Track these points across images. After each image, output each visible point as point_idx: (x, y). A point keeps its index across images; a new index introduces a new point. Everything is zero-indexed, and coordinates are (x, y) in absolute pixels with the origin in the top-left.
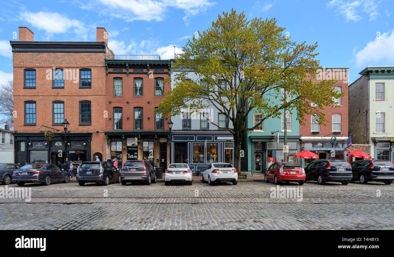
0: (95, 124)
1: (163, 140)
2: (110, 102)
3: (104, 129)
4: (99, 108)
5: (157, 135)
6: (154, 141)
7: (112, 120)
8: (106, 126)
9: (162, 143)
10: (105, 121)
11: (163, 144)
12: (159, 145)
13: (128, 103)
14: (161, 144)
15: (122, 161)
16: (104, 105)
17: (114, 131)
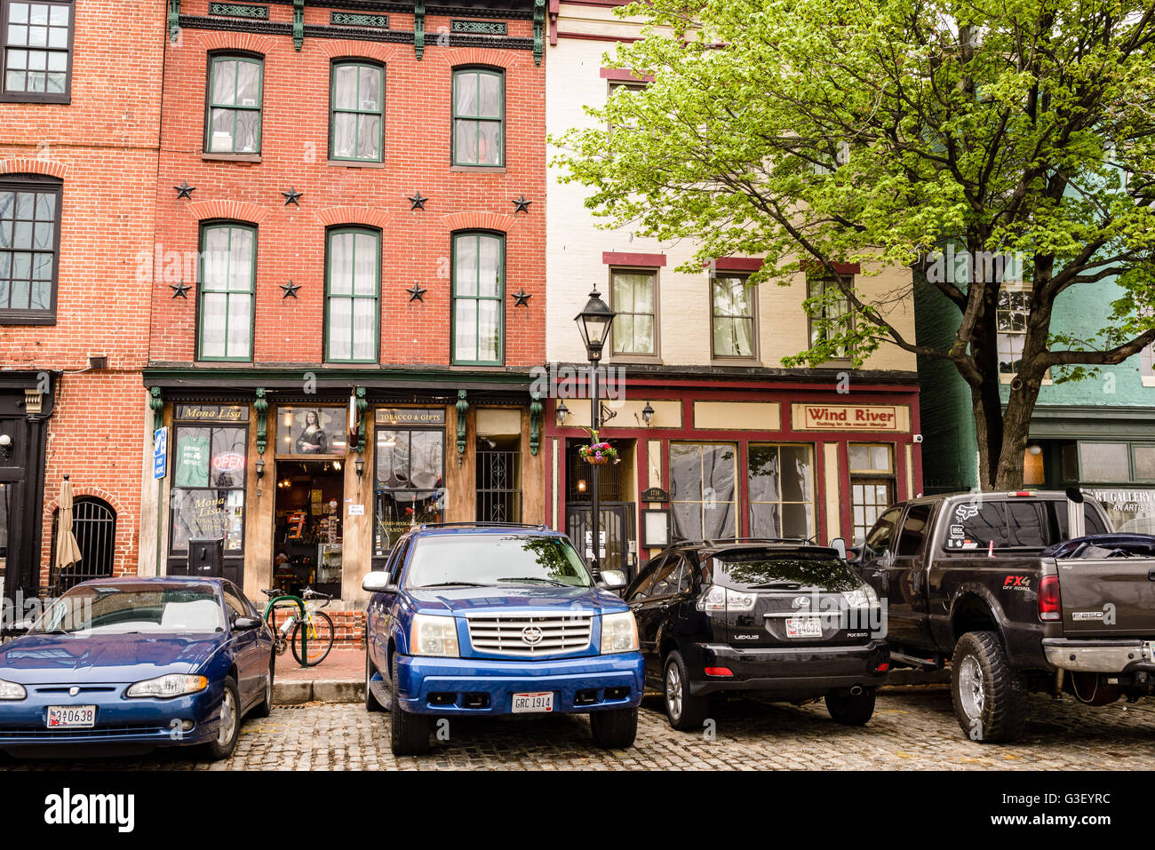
0: (80, 316)
1: (500, 424)
2: (184, 193)
3: (140, 349)
4: (111, 221)
5: (468, 391)
6: (442, 429)
7: (192, 295)
8: (151, 329)
9: (493, 438)
10: (144, 303)
11: (493, 445)
12: (472, 453)
13: (293, 199)
14: (482, 443)
15: (242, 552)
16: (146, 204)
17: (198, 365)
